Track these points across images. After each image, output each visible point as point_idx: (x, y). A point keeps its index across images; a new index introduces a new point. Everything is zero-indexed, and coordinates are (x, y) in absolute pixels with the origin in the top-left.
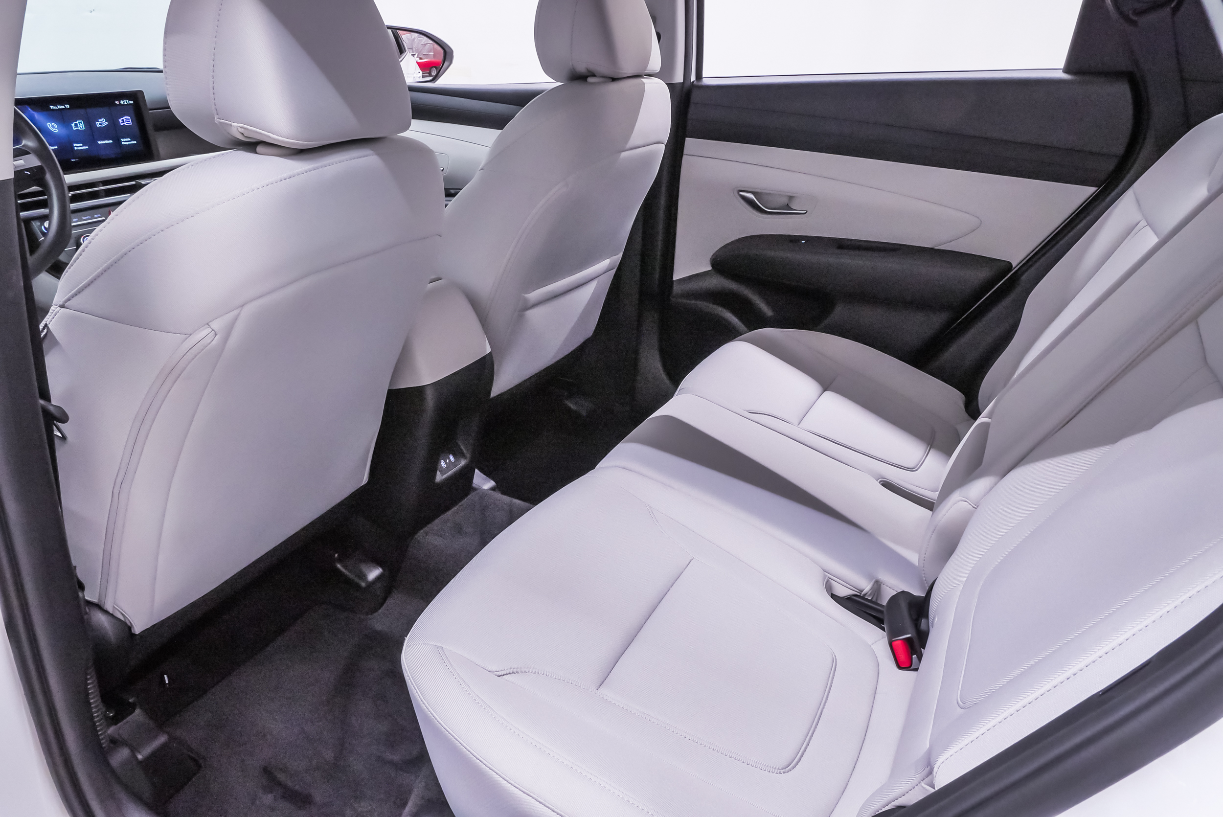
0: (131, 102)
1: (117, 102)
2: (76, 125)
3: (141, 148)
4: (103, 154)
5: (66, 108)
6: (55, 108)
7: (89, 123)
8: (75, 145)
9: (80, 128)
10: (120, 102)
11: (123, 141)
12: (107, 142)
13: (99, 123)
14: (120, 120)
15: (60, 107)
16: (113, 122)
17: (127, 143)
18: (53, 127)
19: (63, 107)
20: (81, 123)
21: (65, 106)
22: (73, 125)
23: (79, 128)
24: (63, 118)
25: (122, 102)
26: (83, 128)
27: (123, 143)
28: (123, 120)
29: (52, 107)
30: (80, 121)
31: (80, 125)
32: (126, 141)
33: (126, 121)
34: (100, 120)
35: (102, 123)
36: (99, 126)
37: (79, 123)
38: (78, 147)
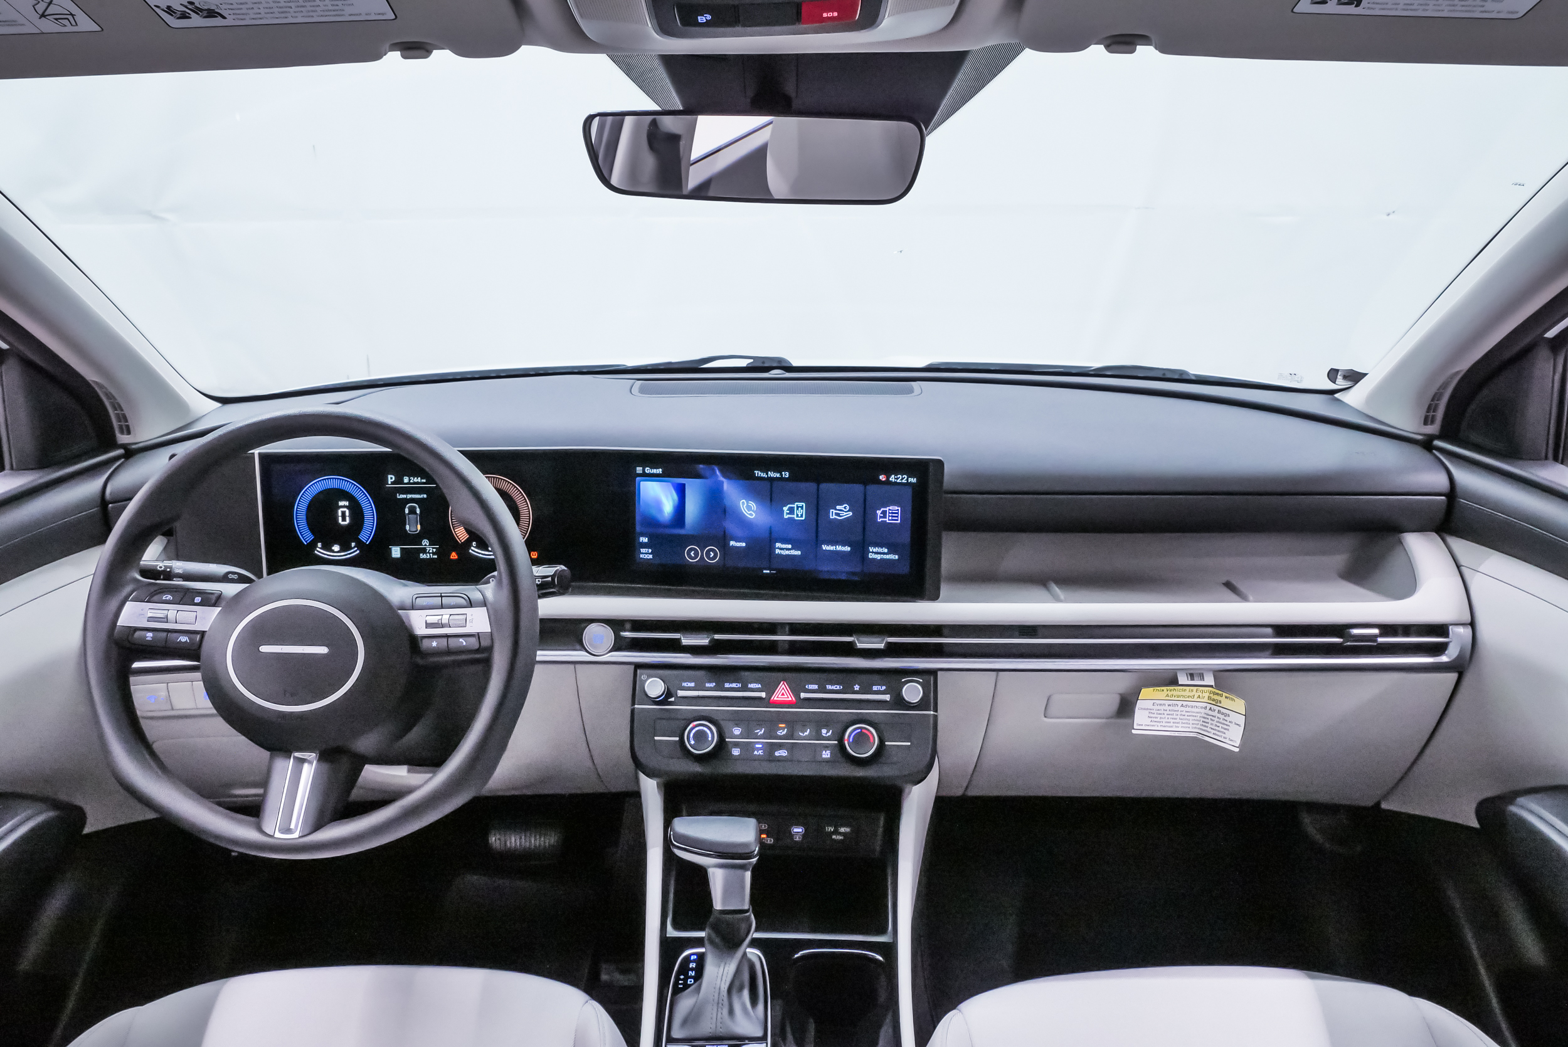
0: (913, 480)
1: (882, 478)
2: (791, 511)
3: (905, 569)
4: (826, 569)
5: (781, 479)
6: (764, 475)
7: (818, 509)
8: (778, 545)
9: (797, 515)
10: (888, 478)
11: (873, 552)
12: (839, 548)
13: (834, 511)
14: (879, 512)
15: (771, 474)
16: (864, 512)
17: (879, 557)
18: (749, 508)
19: (778, 475)
20: (802, 507)
21: (781, 475)
22: (785, 509)
23: (795, 516)
24: (771, 496)
25: (892, 478)
26: (802, 516)
27: (871, 556)
28: (884, 513)
29: (758, 473)
30: (800, 504)
31: (798, 511)
32: (877, 553)
33: (891, 514)
34: (838, 507)
35: (842, 512)
36: (834, 517)
37: (798, 507)
38: (783, 549)
